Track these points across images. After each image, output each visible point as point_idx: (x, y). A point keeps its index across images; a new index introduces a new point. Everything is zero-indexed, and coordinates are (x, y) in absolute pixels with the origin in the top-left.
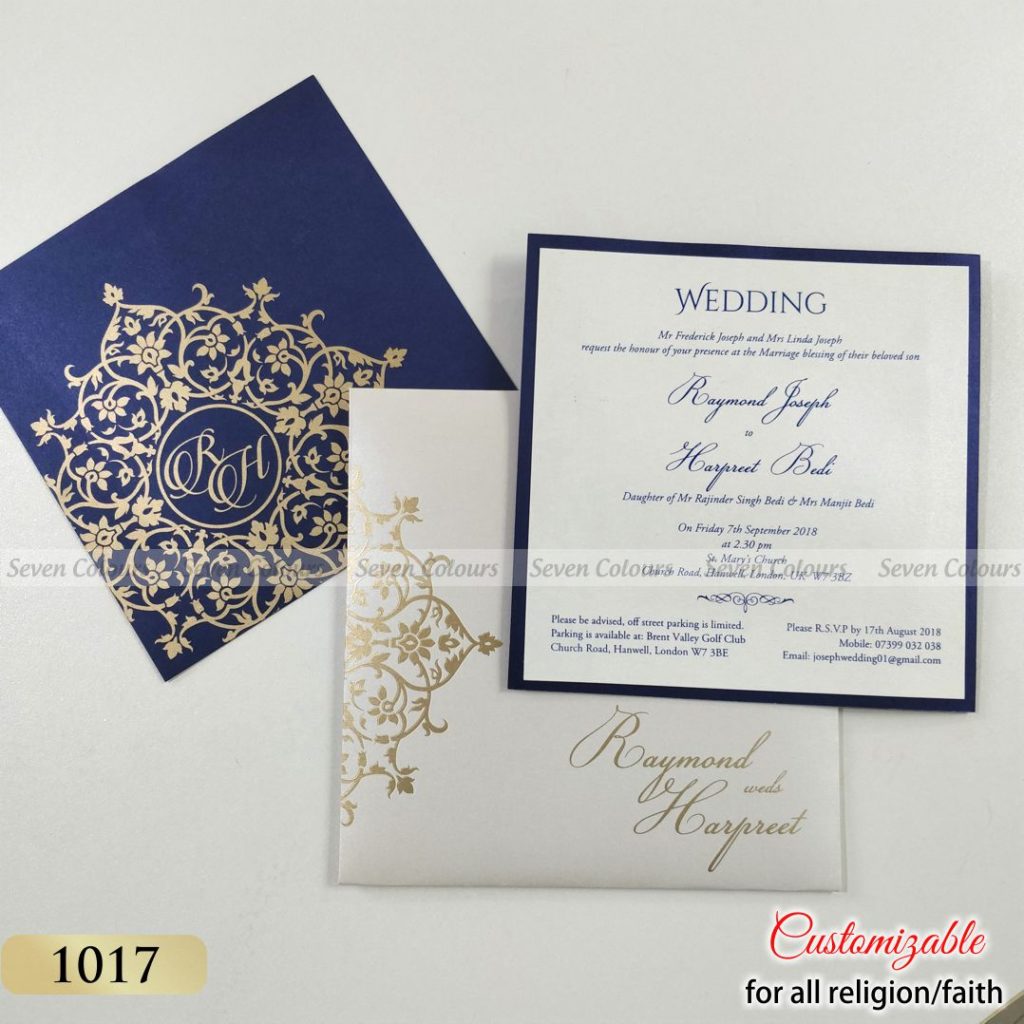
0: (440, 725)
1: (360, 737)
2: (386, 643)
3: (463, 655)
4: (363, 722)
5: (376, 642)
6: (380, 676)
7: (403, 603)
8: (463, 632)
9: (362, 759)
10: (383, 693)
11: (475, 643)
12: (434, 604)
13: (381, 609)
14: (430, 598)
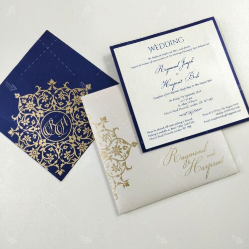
0: (130, 167)
1: (112, 177)
2: (110, 153)
3: (130, 149)
4: (112, 173)
5: (108, 153)
6: (112, 161)
7: (111, 142)
8: (128, 144)
9: (115, 182)
10: (114, 165)
11: (131, 145)
12: (118, 140)
13: (106, 146)
14: (117, 138)
